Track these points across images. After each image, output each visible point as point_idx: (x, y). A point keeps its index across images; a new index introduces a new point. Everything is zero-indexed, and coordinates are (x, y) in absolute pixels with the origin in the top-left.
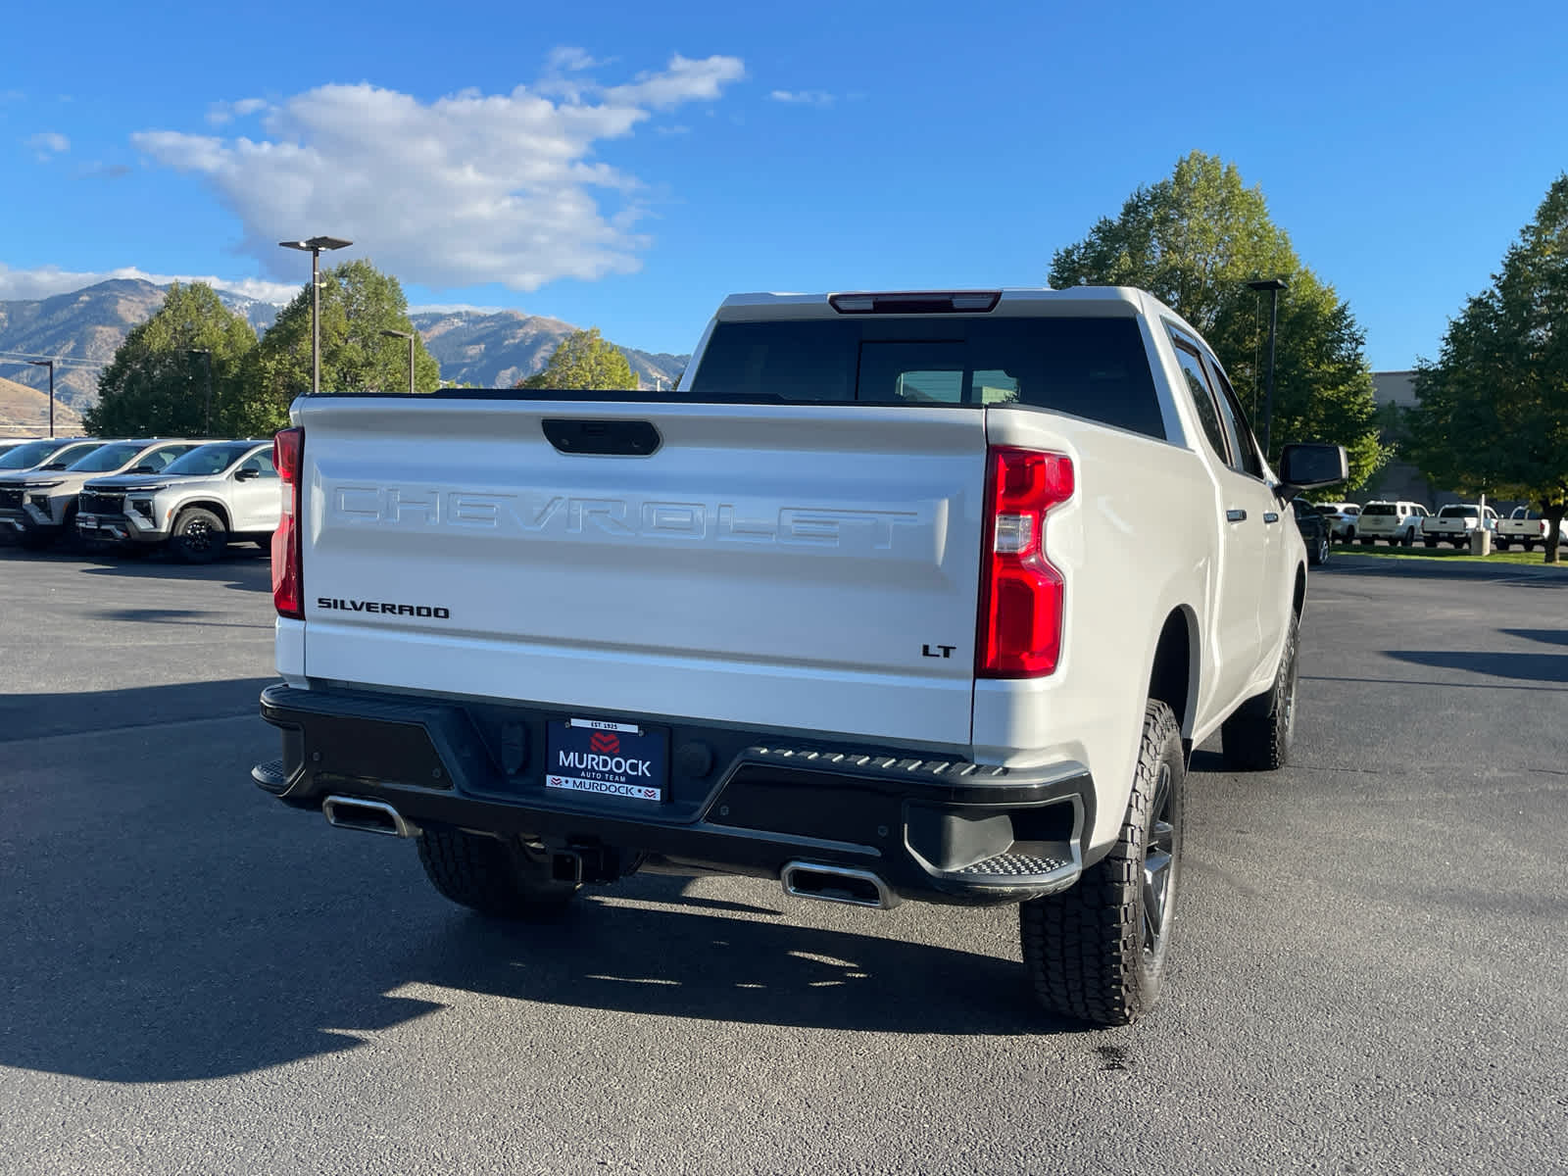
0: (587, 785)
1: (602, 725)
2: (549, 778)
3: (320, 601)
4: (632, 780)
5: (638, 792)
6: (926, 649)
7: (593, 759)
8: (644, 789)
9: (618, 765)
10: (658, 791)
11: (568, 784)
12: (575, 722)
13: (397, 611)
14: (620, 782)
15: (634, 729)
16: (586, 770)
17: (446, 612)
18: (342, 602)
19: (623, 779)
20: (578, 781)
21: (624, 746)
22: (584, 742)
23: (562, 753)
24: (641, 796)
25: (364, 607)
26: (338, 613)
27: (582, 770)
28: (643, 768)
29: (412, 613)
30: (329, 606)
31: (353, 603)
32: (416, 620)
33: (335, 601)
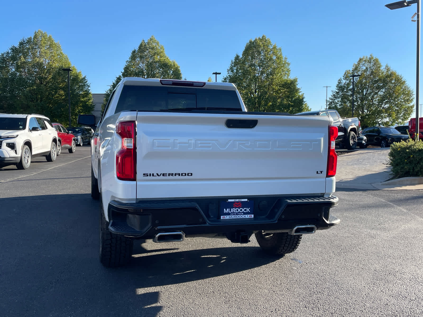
0: (233, 217)
1: (237, 200)
2: (222, 217)
3: (144, 174)
4: (245, 214)
5: (247, 216)
6: (317, 172)
7: (234, 210)
8: (249, 215)
9: (241, 210)
10: (253, 215)
11: (227, 217)
12: (229, 200)
13: (174, 175)
14: (242, 215)
15: (246, 200)
16: (232, 213)
17: (192, 174)
18: (153, 174)
19: (243, 214)
20: (230, 216)
21: (243, 205)
22: (231, 205)
23: (225, 209)
24: (248, 217)
25: (162, 175)
26: (152, 177)
27: (231, 213)
28: (248, 210)
29: (179, 175)
30: (148, 175)
31: (157, 174)
32: (181, 177)
33: (150, 174)
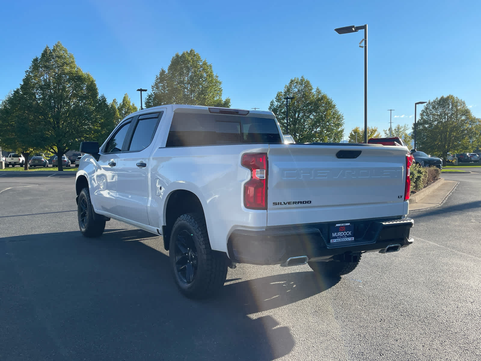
0: (339, 240)
1: (343, 225)
2: (331, 240)
3: (274, 203)
4: (348, 237)
5: (350, 239)
6: (399, 196)
7: (340, 233)
8: (350, 238)
9: (345, 234)
10: (353, 238)
11: (335, 241)
12: (337, 225)
13: (297, 203)
14: (345, 238)
15: (349, 224)
16: (338, 236)
17: (311, 202)
18: (281, 203)
19: (346, 237)
20: (337, 239)
21: (347, 229)
22: (338, 230)
23: (333, 234)
24: (350, 240)
25: (288, 203)
26: (280, 206)
27: (337, 237)
28: (350, 233)
29: (301, 203)
30: (276, 204)
31: (284, 203)
32: (302, 205)
33: (279, 203)
